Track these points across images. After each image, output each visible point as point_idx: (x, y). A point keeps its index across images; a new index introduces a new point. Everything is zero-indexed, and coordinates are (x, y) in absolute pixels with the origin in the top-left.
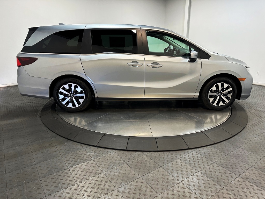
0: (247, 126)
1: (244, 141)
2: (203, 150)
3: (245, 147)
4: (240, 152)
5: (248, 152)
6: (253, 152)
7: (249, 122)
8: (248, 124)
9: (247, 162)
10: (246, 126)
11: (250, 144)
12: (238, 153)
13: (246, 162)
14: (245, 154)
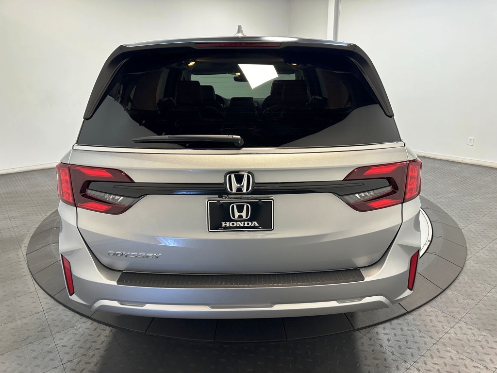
0: (467, 262)
1: (467, 303)
2: (385, 332)
3: (472, 319)
4: (464, 332)
5: (479, 333)
6: (490, 330)
7: (469, 252)
8: (468, 257)
9: (482, 360)
10: (465, 264)
11: (480, 309)
12: (460, 336)
13: (479, 360)
14: (473, 338)
